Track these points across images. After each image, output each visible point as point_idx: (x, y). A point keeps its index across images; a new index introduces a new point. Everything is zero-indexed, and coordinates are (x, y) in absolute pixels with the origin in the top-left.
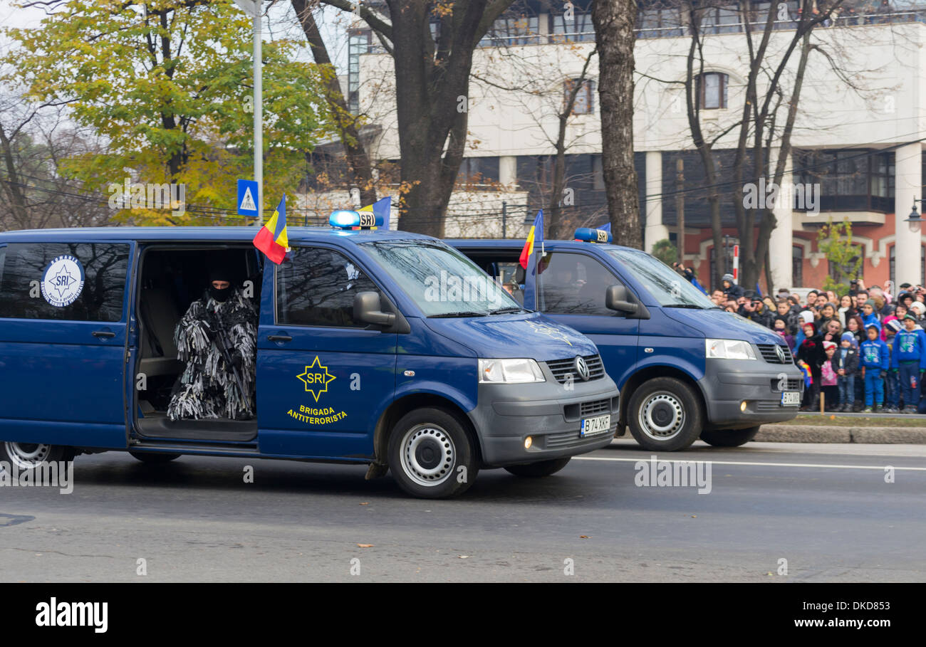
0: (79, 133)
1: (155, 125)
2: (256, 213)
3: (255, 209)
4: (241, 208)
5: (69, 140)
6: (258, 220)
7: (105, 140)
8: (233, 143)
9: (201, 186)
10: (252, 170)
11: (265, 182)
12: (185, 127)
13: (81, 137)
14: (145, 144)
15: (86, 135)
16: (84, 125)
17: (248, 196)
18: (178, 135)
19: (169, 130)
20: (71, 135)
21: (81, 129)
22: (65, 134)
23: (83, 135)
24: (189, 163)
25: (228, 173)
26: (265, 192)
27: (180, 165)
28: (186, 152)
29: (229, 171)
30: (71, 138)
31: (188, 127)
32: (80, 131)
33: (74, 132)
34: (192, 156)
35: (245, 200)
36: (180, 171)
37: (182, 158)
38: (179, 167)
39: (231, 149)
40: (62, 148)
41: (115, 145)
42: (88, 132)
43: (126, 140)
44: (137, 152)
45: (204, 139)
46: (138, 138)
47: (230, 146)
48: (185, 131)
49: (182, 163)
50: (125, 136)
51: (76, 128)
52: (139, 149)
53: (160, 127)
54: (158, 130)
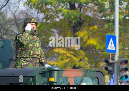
0: (29, 12)
1: (66, 8)
2: (115, 51)
3: (115, 49)
4: (108, 49)
5: (24, 15)
6: (116, 54)
7: (42, 16)
8: (105, 17)
9: (89, 38)
10: (113, 30)
11: (120, 36)
12: (81, 8)
13: (30, 14)
14: (61, 17)
15: (32, 13)
16: (31, 8)
17: (111, 43)
18: (77, 13)
19: (72, 10)
20: (25, 13)
21: (30, 10)
22: (22, 12)
23: (31, 13)
24: (82, 27)
25: (102, 32)
26: (120, 41)
27: (78, 27)
28: (81, 21)
29: (102, 31)
30: (25, 14)
31: (82, 9)
32: (29, 11)
33: (26, 12)
34: (84, 23)
35: (110, 45)
36: (78, 31)
37: (79, 24)
38: (78, 29)
39: (103, 20)
40: (20, 19)
41: (46, 18)
42: (33, 12)
43: (52, 15)
44: (57, 21)
45: (90, 14)
46: (58, 15)
47: (103, 18)
48: (80, 10)
49: (79, 26)
50: (51, 14)
51: (27, 10)
52: (58, 20)
53: (68, 9)
54: (67, 11)
